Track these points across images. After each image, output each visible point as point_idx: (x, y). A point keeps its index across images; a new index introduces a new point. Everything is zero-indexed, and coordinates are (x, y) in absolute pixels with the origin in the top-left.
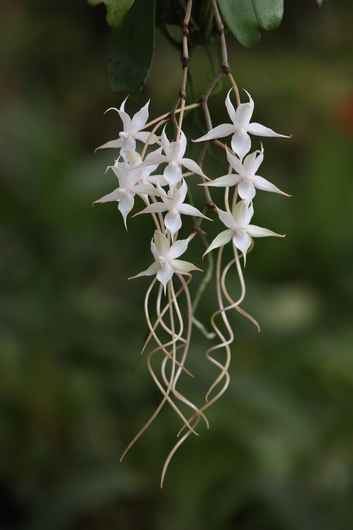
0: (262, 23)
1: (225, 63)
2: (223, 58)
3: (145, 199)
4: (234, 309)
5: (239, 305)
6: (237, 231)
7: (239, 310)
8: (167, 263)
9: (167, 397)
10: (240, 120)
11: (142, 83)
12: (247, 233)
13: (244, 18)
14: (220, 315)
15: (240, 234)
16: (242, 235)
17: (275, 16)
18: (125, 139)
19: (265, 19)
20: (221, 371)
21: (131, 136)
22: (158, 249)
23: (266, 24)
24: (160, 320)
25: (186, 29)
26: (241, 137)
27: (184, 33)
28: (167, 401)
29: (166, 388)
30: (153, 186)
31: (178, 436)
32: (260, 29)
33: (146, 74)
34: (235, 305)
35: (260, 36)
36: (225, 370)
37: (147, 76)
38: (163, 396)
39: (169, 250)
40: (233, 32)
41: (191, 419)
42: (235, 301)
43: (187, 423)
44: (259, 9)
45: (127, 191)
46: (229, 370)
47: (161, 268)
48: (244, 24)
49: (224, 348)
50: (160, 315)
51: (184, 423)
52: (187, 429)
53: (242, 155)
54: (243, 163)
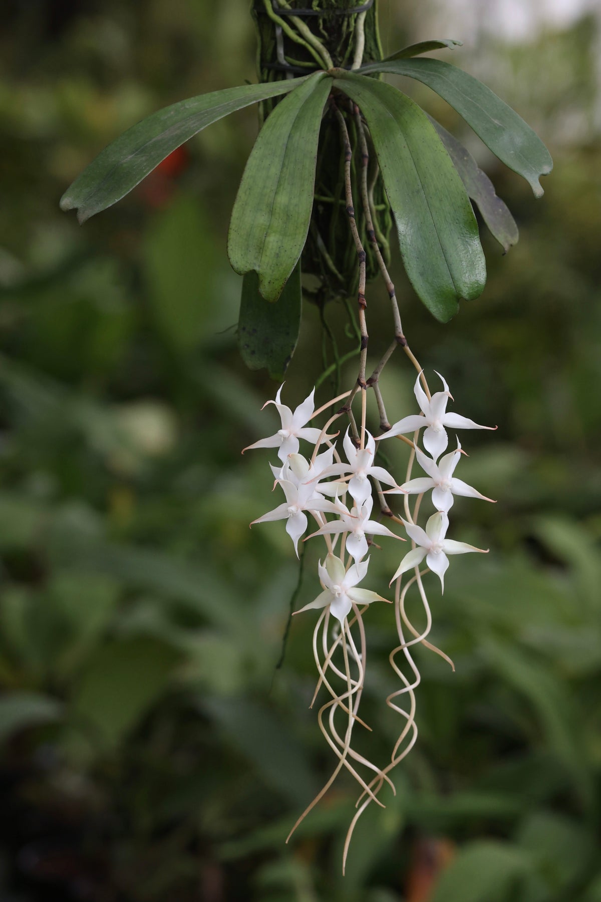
0: (462, 291)
1: (400, 333)
2: (397, 327)
3: (316, 515)
4: (420, 642)
5: (426, 638)
6: (431, 549)
7: (427, 644)
8: (343, 594)
9: (344, 761)
10: (435, 412)
11: (289, 358)
12: (442, 550)
13: (438, 286)
14: (402, 652)
15: (436, 553)
16: (438, 554)
17: (477, 282)
18: (285, 438)
19: (465, 287)
20: (406, 720)
21: (292, 435)
22: (330, 576)
23: (466, 293)
24: (329, 662)
25: (363, 300)
26: (436, 433)
27: (361, 305)
28: (343, 765)
29: (342, 750)
30: (324, 497)
31: (357, 806)
32: (458, 298)
33: (293, 346)
34: (421, 638)
35: (458, 307)
36: (411, 718)
37: (295, 349)
38: (339, 760)
39: (344, 576)
40: (426, 303)
41: (372, 784)
42: (421, 634)
43: (367, 789)
44: (456, 275)
45: (298, 508)
46: (415, 719)
47: (334, 598)
48: (439, 293)
49: (408, 693)
50: (329, 656)
51: (363, 789)
52: (367, 795)
53: (436, 453)
54: (438, 463)
